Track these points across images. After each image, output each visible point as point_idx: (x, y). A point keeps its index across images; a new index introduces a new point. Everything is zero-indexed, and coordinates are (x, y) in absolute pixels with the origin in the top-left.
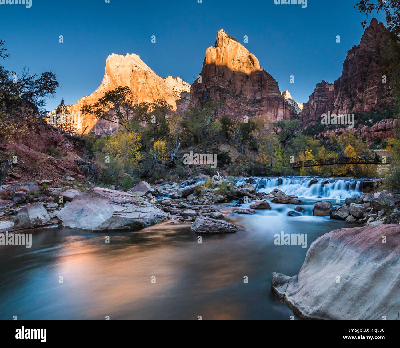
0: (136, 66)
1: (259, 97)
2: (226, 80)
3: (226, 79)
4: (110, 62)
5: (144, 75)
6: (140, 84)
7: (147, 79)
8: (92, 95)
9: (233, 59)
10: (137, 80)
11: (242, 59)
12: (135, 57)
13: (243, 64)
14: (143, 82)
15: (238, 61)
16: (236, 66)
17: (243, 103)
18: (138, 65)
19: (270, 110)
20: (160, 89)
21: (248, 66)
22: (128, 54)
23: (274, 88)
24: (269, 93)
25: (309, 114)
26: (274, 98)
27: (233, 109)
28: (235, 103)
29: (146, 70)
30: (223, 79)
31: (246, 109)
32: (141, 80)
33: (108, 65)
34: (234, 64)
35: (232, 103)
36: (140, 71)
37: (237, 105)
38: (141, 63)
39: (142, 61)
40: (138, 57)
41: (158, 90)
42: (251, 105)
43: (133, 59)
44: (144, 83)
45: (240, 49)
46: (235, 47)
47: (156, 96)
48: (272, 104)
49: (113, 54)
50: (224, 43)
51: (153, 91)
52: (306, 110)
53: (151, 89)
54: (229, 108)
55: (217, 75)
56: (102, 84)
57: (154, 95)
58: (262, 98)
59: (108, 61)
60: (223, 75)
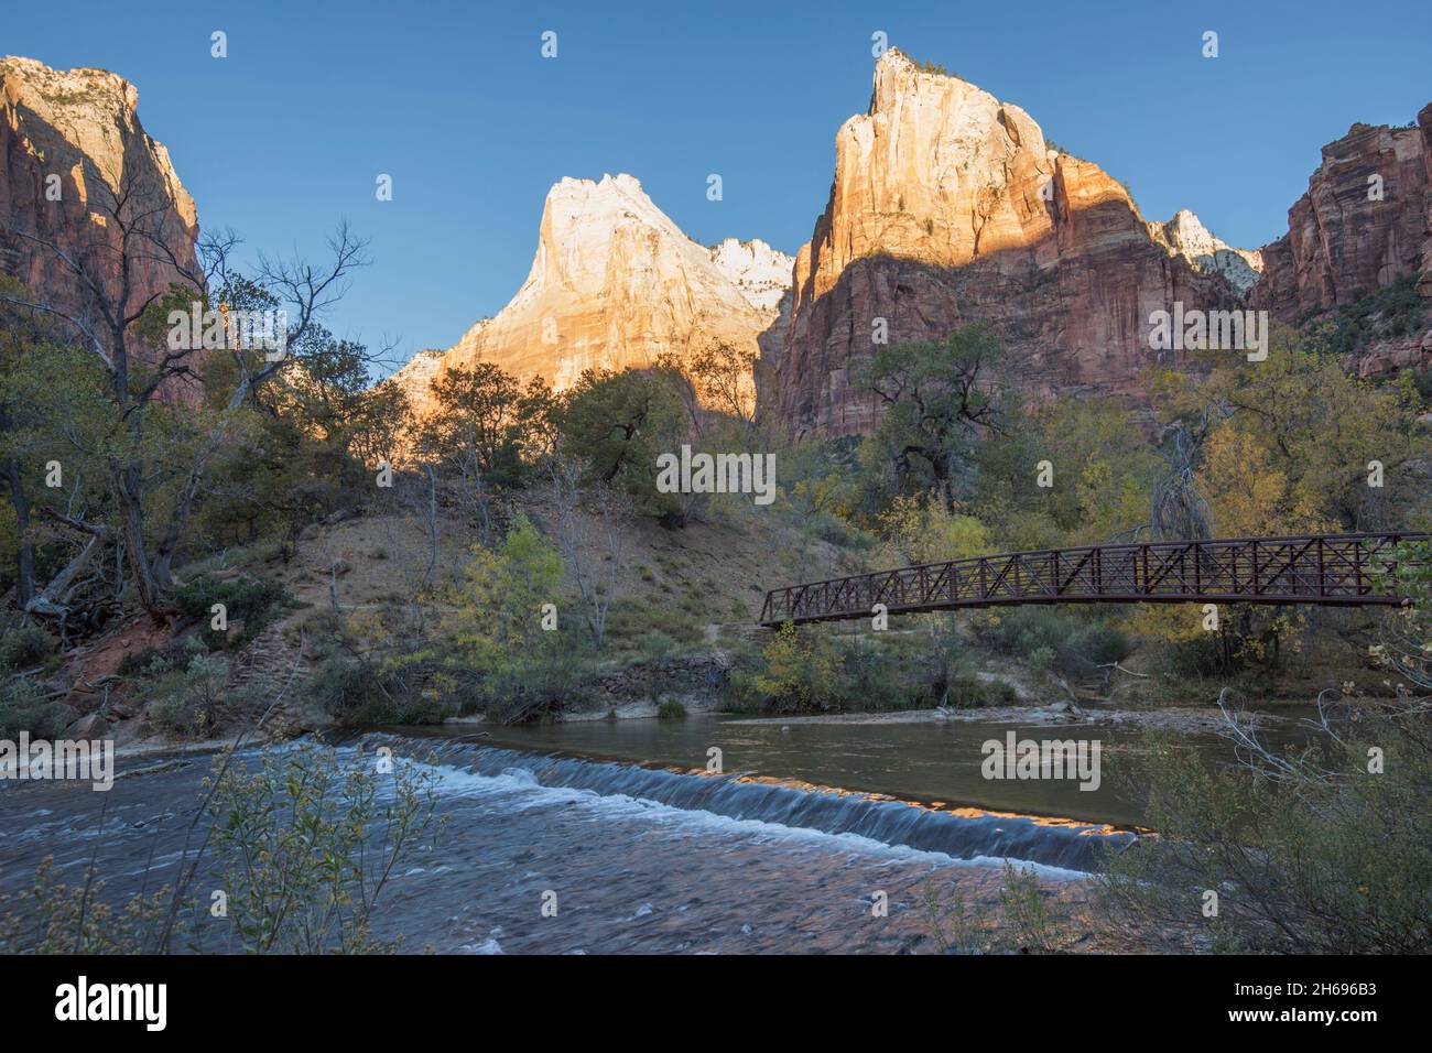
0: (626, 215)
1: (1051, 260)
2: (912, 223)
3: (913, 218)
4: (554, 205)
5: (648, 243)
6: (634, 273)
7: (655, 254)
8: (499, 317)
9: (937, 140)
10: (626, 262)
11: (974, 133)
12: (627, 186)
13: (977, 151)
14: (643, 268)
15: (957, 145)
16: (948, 163)
17: (985, 294)
18: (633, 210)
19: (1103, 304)
20: (696, 286)
21: (995, 152)
22: (607, 177)
23: (1113, 213)
24: (1092, 236)
25: (1295, 288)
26: (1114, 252)
27: (943, 325)
28: (951, 302)
29: (655, 227)
30: (902, 221)
31: (1000, 317)
32: (639, 258)
33: (549, 214)
34: (940, 157)
35: (938, 301)
36: (638, 231)
37: (961, 305)
38: (644, 205)
39: (647, 198)
40: (636, 183)
41: (689, 290)
42: (1019, 298)
43: (621, 192)
44: (646, 271)
45: (961, 99)
46: (940, 96)
47: (682, 311)
48: (1112, 279)
49: (566, 179)
50: (898, 93)
51: (673, 294)
52: (1282, 272)
53: (668, 289)
54: (928, 323)
55: (877, 211)
56: (530, 279)
57: (677, 307)
58: (1065, 262)
59: (550, 203)
60: (901, 205)
